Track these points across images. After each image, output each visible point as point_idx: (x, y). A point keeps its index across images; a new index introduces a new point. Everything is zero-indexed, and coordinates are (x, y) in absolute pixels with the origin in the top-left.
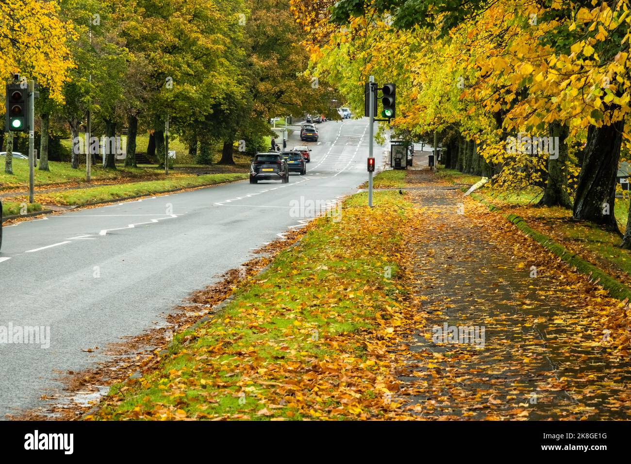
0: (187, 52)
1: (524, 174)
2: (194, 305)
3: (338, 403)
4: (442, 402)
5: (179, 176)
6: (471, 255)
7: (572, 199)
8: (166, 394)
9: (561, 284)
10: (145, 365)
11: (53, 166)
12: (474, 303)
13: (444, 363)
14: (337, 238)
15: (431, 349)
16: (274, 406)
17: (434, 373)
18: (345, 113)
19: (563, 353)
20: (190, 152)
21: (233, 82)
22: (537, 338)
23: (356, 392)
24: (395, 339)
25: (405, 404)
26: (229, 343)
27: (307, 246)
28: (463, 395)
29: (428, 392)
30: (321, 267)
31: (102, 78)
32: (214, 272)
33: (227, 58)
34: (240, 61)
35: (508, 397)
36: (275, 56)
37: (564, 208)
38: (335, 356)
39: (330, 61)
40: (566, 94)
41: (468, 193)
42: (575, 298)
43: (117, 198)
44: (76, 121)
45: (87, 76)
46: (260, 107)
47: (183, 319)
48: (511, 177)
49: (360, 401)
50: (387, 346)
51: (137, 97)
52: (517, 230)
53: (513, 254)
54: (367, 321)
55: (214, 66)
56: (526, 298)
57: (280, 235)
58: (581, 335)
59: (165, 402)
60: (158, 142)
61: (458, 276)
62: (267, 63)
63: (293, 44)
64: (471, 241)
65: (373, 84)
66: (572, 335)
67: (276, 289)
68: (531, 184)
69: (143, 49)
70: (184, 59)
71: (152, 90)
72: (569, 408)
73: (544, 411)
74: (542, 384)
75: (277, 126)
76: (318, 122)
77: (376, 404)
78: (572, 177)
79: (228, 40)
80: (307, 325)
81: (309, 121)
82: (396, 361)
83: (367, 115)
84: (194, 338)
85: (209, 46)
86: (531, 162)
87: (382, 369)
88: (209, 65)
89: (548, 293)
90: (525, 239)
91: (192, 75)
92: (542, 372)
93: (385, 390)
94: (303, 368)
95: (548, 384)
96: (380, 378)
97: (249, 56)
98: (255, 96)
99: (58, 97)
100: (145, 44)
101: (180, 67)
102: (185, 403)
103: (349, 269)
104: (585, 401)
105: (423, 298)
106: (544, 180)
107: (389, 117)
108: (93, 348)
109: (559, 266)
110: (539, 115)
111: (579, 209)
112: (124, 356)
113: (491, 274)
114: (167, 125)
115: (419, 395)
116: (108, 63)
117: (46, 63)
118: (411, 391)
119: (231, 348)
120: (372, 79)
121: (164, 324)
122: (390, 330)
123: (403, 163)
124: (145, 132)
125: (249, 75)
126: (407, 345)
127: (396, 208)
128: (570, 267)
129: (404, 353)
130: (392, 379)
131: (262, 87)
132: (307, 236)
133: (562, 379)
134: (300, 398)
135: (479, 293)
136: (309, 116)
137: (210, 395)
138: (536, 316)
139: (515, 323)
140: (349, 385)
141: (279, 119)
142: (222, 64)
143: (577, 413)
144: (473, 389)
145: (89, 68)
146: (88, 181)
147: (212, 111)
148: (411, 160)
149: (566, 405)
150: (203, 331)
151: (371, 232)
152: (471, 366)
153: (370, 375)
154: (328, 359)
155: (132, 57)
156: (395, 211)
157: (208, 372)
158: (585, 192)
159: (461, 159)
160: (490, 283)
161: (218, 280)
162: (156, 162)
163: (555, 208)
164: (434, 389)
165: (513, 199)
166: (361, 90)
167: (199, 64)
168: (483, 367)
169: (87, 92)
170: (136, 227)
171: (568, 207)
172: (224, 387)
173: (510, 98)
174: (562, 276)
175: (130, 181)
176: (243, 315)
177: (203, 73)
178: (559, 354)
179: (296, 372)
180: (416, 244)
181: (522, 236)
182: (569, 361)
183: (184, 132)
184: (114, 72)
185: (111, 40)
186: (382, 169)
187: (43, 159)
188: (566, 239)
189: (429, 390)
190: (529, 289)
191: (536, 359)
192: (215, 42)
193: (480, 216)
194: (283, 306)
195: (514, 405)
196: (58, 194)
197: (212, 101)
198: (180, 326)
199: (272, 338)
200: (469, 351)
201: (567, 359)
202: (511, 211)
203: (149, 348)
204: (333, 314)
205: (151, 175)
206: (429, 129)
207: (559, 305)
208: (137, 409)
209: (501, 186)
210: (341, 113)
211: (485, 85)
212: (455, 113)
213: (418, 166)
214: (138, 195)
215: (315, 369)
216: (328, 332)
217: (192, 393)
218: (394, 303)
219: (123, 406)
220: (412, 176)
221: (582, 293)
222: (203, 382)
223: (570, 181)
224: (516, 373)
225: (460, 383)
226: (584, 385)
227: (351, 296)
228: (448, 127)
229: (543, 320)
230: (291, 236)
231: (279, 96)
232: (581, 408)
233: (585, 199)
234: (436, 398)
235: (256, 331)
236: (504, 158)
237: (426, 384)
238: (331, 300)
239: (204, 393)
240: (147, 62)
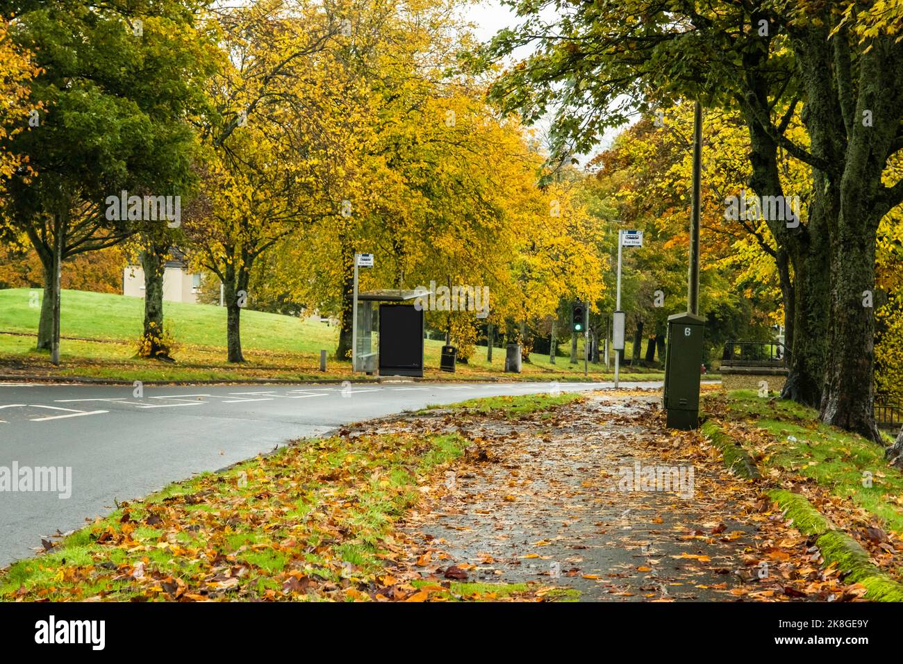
45: (609, 292)
46: (759, 314)
69: (650, 268)
100: (651, 263)
101: (680, 283)
142: (716, 280)
145: (611, 286)
147: (707, 319)
155: (643, 277)
169: (609, 304)
184: (629, 288)
240: (653, 278)
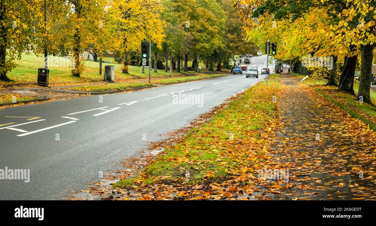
0: (205, 32)
1: (321, 74)
2: (201, 119)
3: (248, 156)
4: (287, 157)
5: (202, 75)
6: (302, 102)
7: (338, 83)
8: (183, 152)
9: (334, 113)
10: (179, 141)
11: (159, 71)
12: (302, 119)
13: (289, 141)
14: (254, 96)
15: (285, 136)
16: (223, 157)
17: (285, 145)
18: (260, 54)
19: (335, 138)
20: (206, 67)
21: (221, 43)
22: (325, 132)
23: (255, 152)
24: (271, 132)
25: (273, 157)
26: (210, 133)
27: (243, 98)
28: (296, 154)
29: (283, 153)
30: (247, 106)
31: (176, 41)
32: (209, 107)
33: (219, 34)
34: (224, 35)
35: (313, 155)
36: (236, 34)
37: (335, 86)
38: (248, 138)
39: (254, 35)
40: (337, 41)
41: (301, 81)
42: (339, 118)
43: (180, 82)
44: (167, 56)
45: (170, 40)
46: (230, 51)
47: (196, 124)
48: (317, 75)
49: (256, 156)
50: (268, 135)
51: (187, 48)
52: (318, 93)
53: (316, 102)
54: (262, 125)
55: (214, 37)
56: (321, 118)
57: (234, 95)
58: (341, 131)
59: (182, 155)
60: (195, 63)
61: (296, 110)
62: (233, 36)
63: (242, 30)
64: (302, 97)
65: (268, 43)
66: (338, 132)
67: (230, 113)
68: (324, 78)
69: (190, 31)
70: (204, 35)
71: (193, 45)
72: (337, 160)
73: (327, 161)
74: (326, 150)
75: (236, 58)
76: (250, 57)
77: (262, 157)
78: (338, 75)
79: (219, 28)
80: (240, 126)
81: (247, 57)
82: (271, 140)
83: (266, 53)
84: (198, 131)
85: (213, 30)
86: (324, 70)
87: (266, 143)
88: (212, 37)
89: (329, 116)
90: (321, 97)
91: (206, 40)
92: (326, 146)
93: (267, 152)
94: (236, 143)
95: (329, 150)
96: (264, 147)
97: (227, 34)
98: (229, 48)
99: (160, 47)
100: (190, 29)
101: (202, 37)
102: (189, 156)
103: (257, 107)
104: (343, 157)
105: (283, 117)
106: (328, 76)
107: (274, 54)
108: (161, 134)
109: (333, 106)
110: (327, 53)
111: (340, 87)
112: (173, 137)
113: (308, 109)
114: (198, 57)
115: (279, 153)
116: (178, 36)
117: (155, 35)
118: (276, 152)
119: (210, 135)
120: (268, 41)
121: (189, 125)
122: (270, 129)
123: (279, 71)
124: (191, 60)
125: (227, 40)
126: (276, 134)
127: (276, 86)
128: (337, 107)
129: (274, 137)
130: (269, 147)
131: (231, 44)
132: (244, 95)
133: (334, 148)
134: (233, 154)
135: (304, 116)
136: (247, 55)
137: (199, 152)
138: (324, 124)
139: (317, 127)
140: (253, 149)
141: (237, 56)
142: (217, 36)
143: (340, 162)
144: (300, 152)
145: (171, 37)
146: (170, 76)
147: (213, 53)
148: (282, 70)
149: (336, 159)
150: (201, 128)
151: (266, 94)
152: (300, 143)
153: (261, 146)
154: (246, 139)
155: (186, 33)
156: (275, 87)
157: (200, 144)
158: (343, 81)
159: (300, 70)
160: (308, 112)
161: (210, 110)
162: (195, 70)
163: (332, 86)
164: (285, 151)
165: (317, 83)
166: (265, 45)
167: (209, 36)
168: (304, 143)
169: (170, 46)
170: (184, 92)
171: (337, 86)
172: (205, 149)
173: (317, 47)
174: (334, 110)
175: (185, 76)
176: (216, 122)
177: (210, 39)
178: (333, 139)
179: (233, 144)
180: (282, 98)
181: (320, 96)
182: (337, 141)
183: (204, 60)
184: (179, 39)
185: (179, 28)
186: (272, 73)
187: (155, 68)
188: (336, 97)
189: (283, 152)
190: (322, 114)
191: (324, 140)
192: (215, 29)
193: (305, 89)
194: (231, 120)
195: (315, 158)
196: (159, 80)
197: (214, 49)
198: (194, 126)
199: (226, 131)
200: (299, 137)
201: (336, 141)
202: (316, 87)
203: (182, 134)
204: (249, 123)
205: (192, 75)
206: (288, 59)
207: (333, 120)
208: (171, 157)
209: (313, 78)
210: (258, 54)
211: (308, 43)
212: (297, 53)
213: (284, 72)
214: (187, 81)
215: (240, 143)
216: (247, 129)
217: (193, 151)
218: (272, 119)
219: (166, 156)
220: (282, 75)
221: (342, 116)
222: (198, 147)
223: (338, 77)
224: (316, 146)
225: (295, 149)
226: (343, 151)
227: (257, 116)
228: (295, 58)
229: (327, 126)
230: (238, 95)
231: (237, 48)
232: (342, 160)
233: (343, 83)
234: (285, 155)
235: (220, 129)
236: (314, 68)
237: (282, 149)
238: (249, 118)
239: (198, 152)
240: (191, 35)
